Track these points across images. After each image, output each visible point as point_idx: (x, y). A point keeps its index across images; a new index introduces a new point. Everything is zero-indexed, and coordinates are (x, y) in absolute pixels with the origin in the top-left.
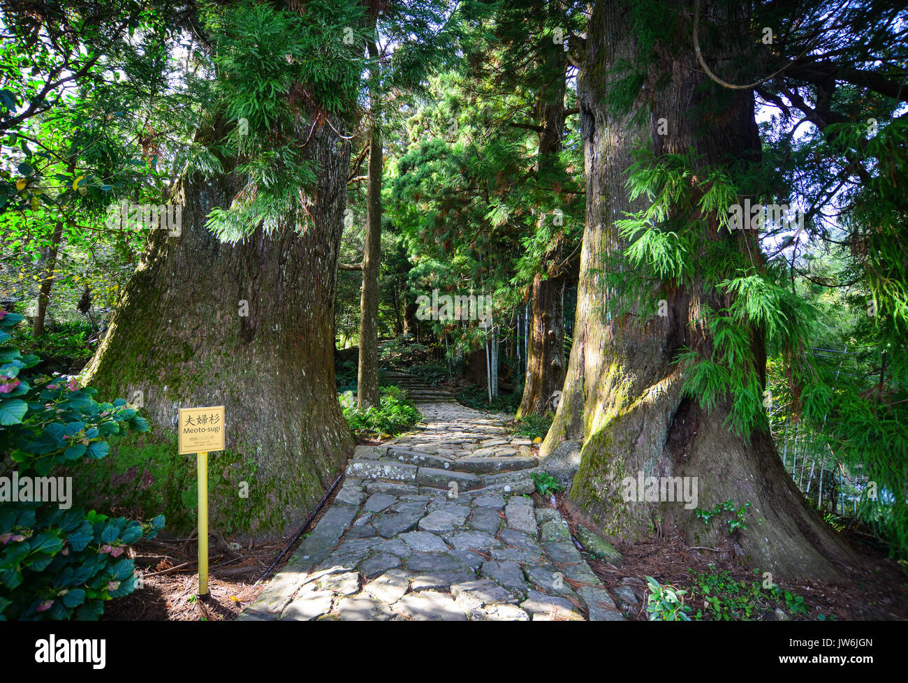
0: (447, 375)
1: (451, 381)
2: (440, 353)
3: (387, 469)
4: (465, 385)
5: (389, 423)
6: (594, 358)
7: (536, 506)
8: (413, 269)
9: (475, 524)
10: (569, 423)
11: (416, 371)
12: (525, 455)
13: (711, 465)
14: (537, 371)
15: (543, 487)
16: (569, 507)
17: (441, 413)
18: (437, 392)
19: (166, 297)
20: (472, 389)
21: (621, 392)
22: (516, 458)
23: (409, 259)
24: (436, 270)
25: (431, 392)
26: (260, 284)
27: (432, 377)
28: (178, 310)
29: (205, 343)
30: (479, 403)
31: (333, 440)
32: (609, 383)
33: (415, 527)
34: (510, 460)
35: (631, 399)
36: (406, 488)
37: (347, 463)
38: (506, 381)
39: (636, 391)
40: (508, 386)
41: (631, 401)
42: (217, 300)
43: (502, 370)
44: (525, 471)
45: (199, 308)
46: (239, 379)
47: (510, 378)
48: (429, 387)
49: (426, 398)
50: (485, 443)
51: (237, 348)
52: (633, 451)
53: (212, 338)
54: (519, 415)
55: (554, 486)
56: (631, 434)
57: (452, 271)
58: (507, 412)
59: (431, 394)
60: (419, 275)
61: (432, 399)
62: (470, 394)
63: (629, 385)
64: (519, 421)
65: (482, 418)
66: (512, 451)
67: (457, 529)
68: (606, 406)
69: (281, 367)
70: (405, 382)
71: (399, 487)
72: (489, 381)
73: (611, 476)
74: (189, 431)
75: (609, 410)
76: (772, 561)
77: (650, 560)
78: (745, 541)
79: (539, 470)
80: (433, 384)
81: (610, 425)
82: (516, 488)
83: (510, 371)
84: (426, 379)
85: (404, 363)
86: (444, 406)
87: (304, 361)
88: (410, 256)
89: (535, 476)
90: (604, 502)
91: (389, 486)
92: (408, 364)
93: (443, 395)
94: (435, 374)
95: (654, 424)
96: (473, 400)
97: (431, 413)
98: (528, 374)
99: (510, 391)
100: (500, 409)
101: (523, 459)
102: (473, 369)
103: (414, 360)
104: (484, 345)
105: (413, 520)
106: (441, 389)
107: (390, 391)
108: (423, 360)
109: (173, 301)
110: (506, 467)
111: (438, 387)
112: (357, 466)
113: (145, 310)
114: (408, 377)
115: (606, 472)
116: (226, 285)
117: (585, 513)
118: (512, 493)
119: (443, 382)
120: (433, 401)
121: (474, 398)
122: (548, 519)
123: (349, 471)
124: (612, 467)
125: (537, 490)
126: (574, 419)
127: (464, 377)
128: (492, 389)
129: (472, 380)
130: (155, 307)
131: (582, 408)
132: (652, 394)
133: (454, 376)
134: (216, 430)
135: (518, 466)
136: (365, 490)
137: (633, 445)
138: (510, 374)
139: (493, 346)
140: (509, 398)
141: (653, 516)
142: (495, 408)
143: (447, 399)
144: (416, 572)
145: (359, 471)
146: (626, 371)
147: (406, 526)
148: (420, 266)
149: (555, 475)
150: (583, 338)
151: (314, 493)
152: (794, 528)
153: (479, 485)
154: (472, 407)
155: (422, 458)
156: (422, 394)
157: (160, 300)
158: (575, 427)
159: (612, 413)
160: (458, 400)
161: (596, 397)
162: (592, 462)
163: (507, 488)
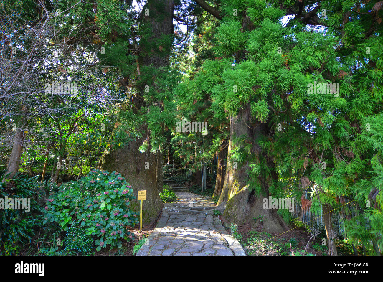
0: (186, 181)
1: (187, 183)
2: (183, 172)
3: (174, 209)
4: (193, 185)
5: (167, 199)
6: (231, 178)
7: (213, 217)
8: (173, 139)
9: (198, 220)
10: (224, 197)
11: (173, 179)
12: (212, 206)
13: (259, 207)
14: (219, 180)
15: (216, 213)
16: (222, 218)
17: (184, 196)
18: (182, 187)
19: (116, 161)
20: (196, 186)
21: (237, 188)
22: (210, 207)
23: (171, 134)
24: (182, 139)
25: (179, 187)
26: (141, 158)
27: (179, 181)
28: (119, 165)
29: (127, 174)
30: (199, 192)
31: (159, 201)
32: (234, 185)
33: (184, 220)
34: (208, 207)
35: (239, 189)
36: (180, 213)
37: (162, 208)
38: (209, 183)
39: (241, 187)
40: (210, 185)
41: (240, 190)
42: (130, 162)
43: (208, 179)
44: (211, 210)
45: (125, 164)
46: (136, 184)
47: (211, 182)
48: (178, 186)
49: (177, 190)
50: (201, 203)
51: (136, 175)
52: (239, 203)
53: (129, 173)
54: (213, 196)
55: (219, 213)
56: (239, 199)
57: (188, 140)
58: (209, 196)
59: (179, 188)
60: (175, 141)
61: (180, 190)
62: (195, 188)
63: (239, 186)
64: (213, 198)
65: (200, 197)
66: (208, 205)
67: (194, 221)
68: (233, 191)
69: (147, 180)
70: (170, 183)
71: (178, 213)
72: (202, 183)
73: (233, 210)
74: (140, 195)
75: (234, 193)
76: (269, 229)
77: (241, 230)
78: (264, 225)
79: (215, 209)
80: (180, 184)
81: (234, 197)
82: (209, 213)
83: (211, 179)
84: (177, 182)
85: (168, 175)
86: (185, 193)
87: (151, 179)
88: (171, 133)
89: (214, 211)
90: (231, 216)
91: (175, 213)
92: (169, 176)
93: (184, 189)
94: (181, 180)
95: (245, 196)
96: (196, 191)
97: (180, 196)
98: (217, 181)
99: (210, 187)
100: (207, 195)
101: (211, 207)
102: (196, 178)
103: (172, 174)
104: (201, 170)
105: (183, 219)
106: (183, 186)
107: (165, 187)
108: (176, 174)
109: (118, 162)
110: (207, 209)
111: (182, 185)
112: (166, 208)
113: (110, 165)
114: (170, 181)
115: (232, 209)
116: (132, 158)
117: (226, 219)
118: (208, 215)
119: (184, 183)
120: (180, 191)
121: (196, 190)
122: (216, 220)
123: (163, 209)
124: (233, 208)
125: (214, 214)
126: (225, 195)
127: (192, 182)
128: (204, 186)
129: (196, 183)
130: (113, 164)
131: (228, 192)
132: (245, 188)
133: (188, 181)
134: (145, 195)
135: (210, 208)
136: (169, 214)
137: (239, 202)
138: (211, 180)
139: (204, 169)
140: (210, 190)
141: (244, 220)
142: (205, 194)
143: (186, 190)
144: (186, 227)
145: (166, 209)
146: (238, 182)
147: (182, 220)
148: (176, 137)
149: (220, 210)
150: (228, 172)
151: (156, 214)
152: (278, 223)
153: (199, 213)
154: (196, 194)
155: (183, 206)
156: (176, 188)
157: (114, 162)
158: (226, 197)
159: (235, 193)
160: (190, 191)
161: (231, 189)
162: (229, 206)
163: (206, 213)
